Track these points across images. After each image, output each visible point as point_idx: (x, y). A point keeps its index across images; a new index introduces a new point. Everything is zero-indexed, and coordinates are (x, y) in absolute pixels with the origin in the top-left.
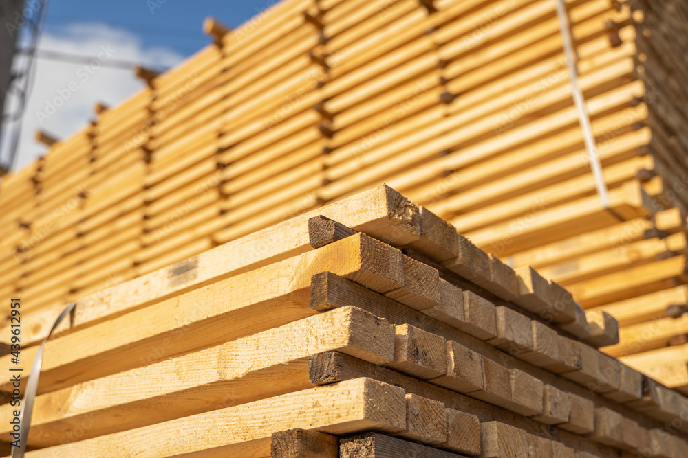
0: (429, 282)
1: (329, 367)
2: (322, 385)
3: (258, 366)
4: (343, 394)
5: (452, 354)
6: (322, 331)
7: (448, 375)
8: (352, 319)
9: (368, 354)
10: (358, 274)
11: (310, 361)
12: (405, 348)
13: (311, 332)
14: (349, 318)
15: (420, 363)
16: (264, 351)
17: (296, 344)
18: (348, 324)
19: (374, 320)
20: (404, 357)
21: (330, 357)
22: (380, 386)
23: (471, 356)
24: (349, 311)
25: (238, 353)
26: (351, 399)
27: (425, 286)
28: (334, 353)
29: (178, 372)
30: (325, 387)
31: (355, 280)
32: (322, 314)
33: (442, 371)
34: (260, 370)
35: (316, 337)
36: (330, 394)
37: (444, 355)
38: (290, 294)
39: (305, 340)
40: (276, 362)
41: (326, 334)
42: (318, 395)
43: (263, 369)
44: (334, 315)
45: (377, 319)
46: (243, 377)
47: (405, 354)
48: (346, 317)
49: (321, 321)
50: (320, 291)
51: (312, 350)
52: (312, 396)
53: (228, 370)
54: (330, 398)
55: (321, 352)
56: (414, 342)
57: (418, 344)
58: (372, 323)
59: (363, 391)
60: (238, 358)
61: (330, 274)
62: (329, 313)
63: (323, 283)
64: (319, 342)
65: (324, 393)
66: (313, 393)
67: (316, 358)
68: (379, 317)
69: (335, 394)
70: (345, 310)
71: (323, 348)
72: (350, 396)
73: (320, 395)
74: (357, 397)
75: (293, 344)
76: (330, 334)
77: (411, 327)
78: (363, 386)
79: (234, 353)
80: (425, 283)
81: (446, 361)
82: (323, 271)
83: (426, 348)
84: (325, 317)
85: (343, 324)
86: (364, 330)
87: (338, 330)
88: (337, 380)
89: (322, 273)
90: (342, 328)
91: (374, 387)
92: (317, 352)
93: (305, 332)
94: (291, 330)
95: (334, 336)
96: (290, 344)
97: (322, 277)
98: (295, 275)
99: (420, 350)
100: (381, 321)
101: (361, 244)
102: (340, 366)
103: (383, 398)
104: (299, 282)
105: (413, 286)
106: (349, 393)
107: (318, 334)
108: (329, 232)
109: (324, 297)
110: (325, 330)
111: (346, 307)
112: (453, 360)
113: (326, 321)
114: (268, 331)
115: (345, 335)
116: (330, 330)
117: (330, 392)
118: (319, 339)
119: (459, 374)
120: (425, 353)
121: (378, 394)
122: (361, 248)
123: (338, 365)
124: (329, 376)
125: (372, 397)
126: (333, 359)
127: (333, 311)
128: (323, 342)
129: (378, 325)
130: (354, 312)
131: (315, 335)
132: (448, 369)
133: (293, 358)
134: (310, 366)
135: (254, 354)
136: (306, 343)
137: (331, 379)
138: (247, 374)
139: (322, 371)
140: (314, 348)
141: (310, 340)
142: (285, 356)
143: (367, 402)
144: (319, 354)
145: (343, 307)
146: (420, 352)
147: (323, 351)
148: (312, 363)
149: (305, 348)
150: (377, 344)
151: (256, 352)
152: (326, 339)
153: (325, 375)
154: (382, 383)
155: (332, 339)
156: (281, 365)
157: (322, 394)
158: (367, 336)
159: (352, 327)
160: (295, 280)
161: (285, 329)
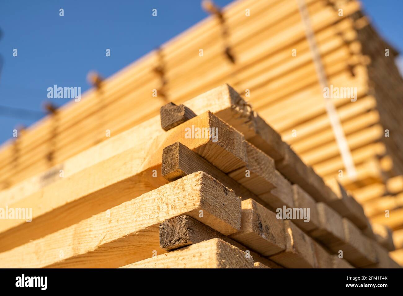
0: (267, 168)
1: (180, 230)
2: (172, 250)
3: (110, 238)
4: (194, 256)
5: (290, 231)
6: (172, 198)
7: (287, 250)
8: (202, 183)
9: (219, 220)
10: (207, 147)
11: (161, 227)
12: (251, 221)
13: (162, 200)
14: (200, 182)
15: (264, 236)
16: (116, 224)
17: (147, 213)
18: (199, 187)
19: (223, 188)
20: (250, 229)
21: (181, 221)
22: (232, 249)
23: (303, 238)
24: (200, 176)
25: (92, 229)
26: (203, 260)
27: (264, 170)
28: (185, 217)
29: (36, 253)
30: (176, 252)
31: (203, 155)
32: (173, 183)
33: (282, 247)
34: (112, 242)
35: (167, 204)
36: (181, 258)
37: (283, 233)
38: (142, 173)
39: (156, 208)
40: (127, 232)
41: (177, 200)
42: (168, 260)
43: (115, 241)
44: (185, 182)
45: (226, 189)
46: (96, 250)
47: (251, 225)
48: (198, 181)
49: (172, 188)
50: (171, 160)
51: (163, 217)
52: (162, 261)
53: (82, 245)
54: (181, 262)
55: (172, 217)
56: (258, 216)
57: (261, 218)
58: (220, 191)
59: (216, 252)
60: (91, 233)
61: (181, 145)
62: (179, 180)
63: (175, 152)
64: (170, 208)
65: (175, 257)
66: (163, 259)
67: (166, 223)
68: (227, 188)
69: (186, 257)
70: (196, 176)
71: (173, 213)
72: (202, 258)
73: (170, 260)
74: (210, 258)
75: (145, 213)
76: (181, 199)
77: (255, 203)
78: (215, 247)
79: (88, 229)
80: (264, 167)
81: (285, 238)
82: (174, 143)
83: (268, 223)
84: (176, 184)
85: (195, 188)
86: (214, 195)
87: (189, 194)
88: (188, 243)
89: (174, 144)
90: (194, 192)
91: (226, 250)
92: (168, 217)
93: (156, 201)
94: (142, 201)
95: (185, 201)
96: (142, 214)
97: (173, 147)
98: (147, 156)
99: (264, 224)
100: (229, 191)
101: (210, 120)
102: (191, 229)
103: (234, 261)
104: (150, 161)
105: (254, 167)
106: (201, 255)
107: (169, 201)
108: (179, 114)
109: (175, 164)
110: (176, 196)
111: (197, 173)
112: (291, 237)
113: (177, 188)
114: (120, 206)
115: (196, 198)
116: (181, 195)
117: (180, 256)
118: (170, 206)
119: (297, 250)
120: (268, 228)
121: (229, 256)
122: (209, 123)
123: (189, 228)
124: (180, 239)
125: (225, 258)
126: (184, 222)
127: (184, 178)
128: (174, 207)
129: (227, 194)
130: (204, 178)
131: (166, 202)
132: (288, 245)
133: (144, 227)
134: (161, 232)
135: (106, 228)
136: (157, 211)
137: (182, 243)
138: (99, 248)
139: (173, 235)
140: (165, 214)
141: (161, 207)
142: (136, 226)
143: (220, 263)
144: (170, 220)
145: (194, 173)
146: (264, 227)
147: (174, 216)
148: (163, 228)
149: (156, 216)
150: (226, 212)
151: (109, 225)
152: (177, 205)
153: (176, 238)
154: (233, 247)
155: (183, 203)
156: (133, 235)
157: (173, 259)
158: (217, 202)
159: (202, 190)
160: (146, 160)
161: (136, 201)
